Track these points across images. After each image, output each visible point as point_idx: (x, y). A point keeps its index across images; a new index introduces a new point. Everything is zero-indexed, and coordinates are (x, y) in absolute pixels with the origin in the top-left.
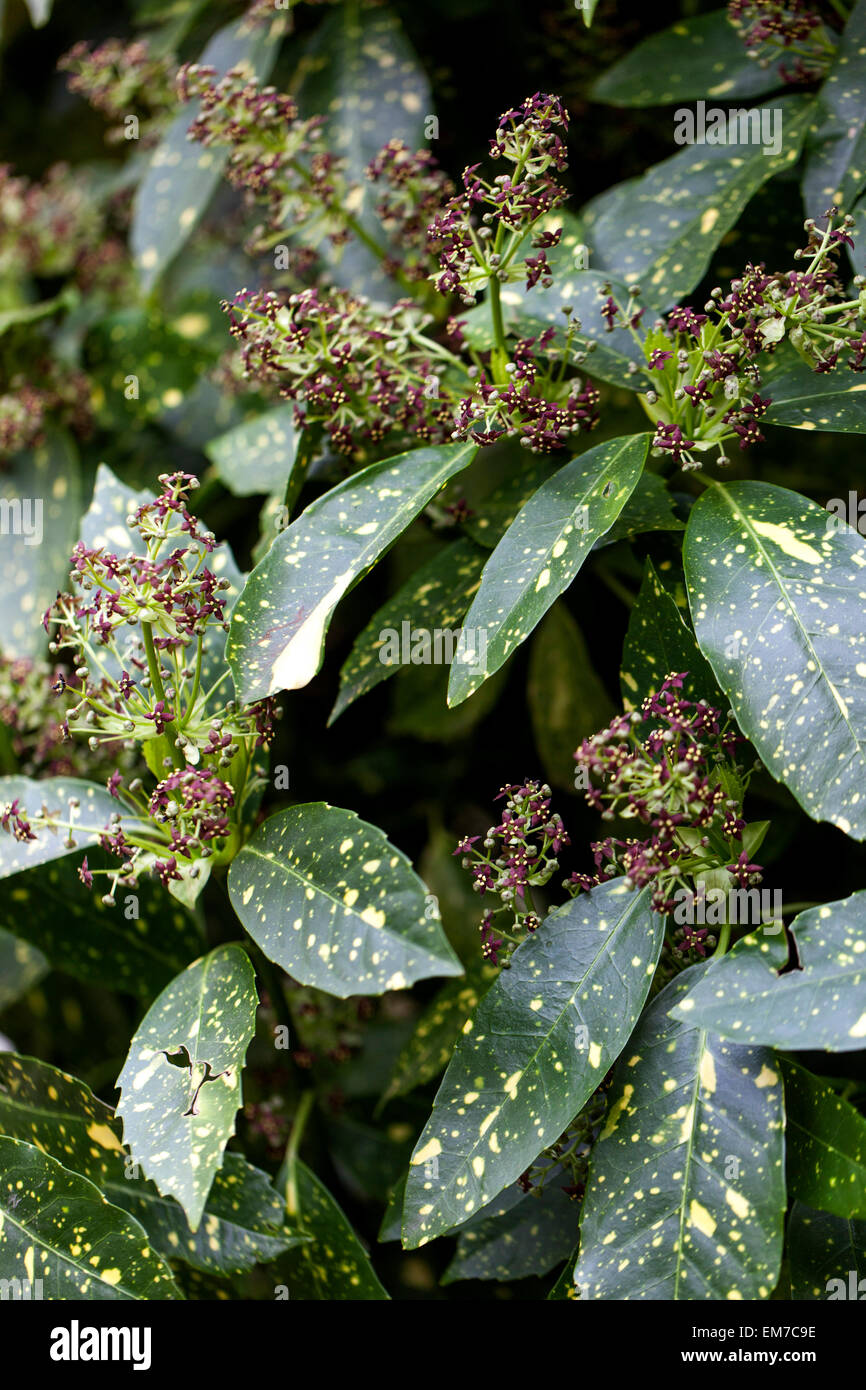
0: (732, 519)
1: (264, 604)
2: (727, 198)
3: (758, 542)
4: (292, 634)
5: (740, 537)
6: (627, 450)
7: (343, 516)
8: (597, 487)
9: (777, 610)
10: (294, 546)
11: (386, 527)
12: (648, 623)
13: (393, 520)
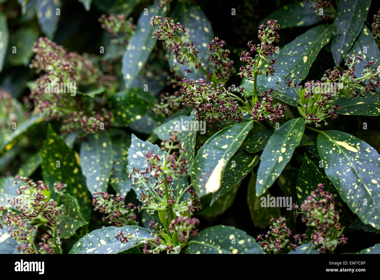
0: (329, 141)
1: (199, 169)
2: (310, 53)
3: (338, 147)
4: (209, 177)
5: (333, 146)
6: (297, 122)
7: (217, 143)
8: (291, 133)
9: (347, 165)
10: (204, 152)
11: (230, 146)
12: (305, 172)
13: (232, 144)
